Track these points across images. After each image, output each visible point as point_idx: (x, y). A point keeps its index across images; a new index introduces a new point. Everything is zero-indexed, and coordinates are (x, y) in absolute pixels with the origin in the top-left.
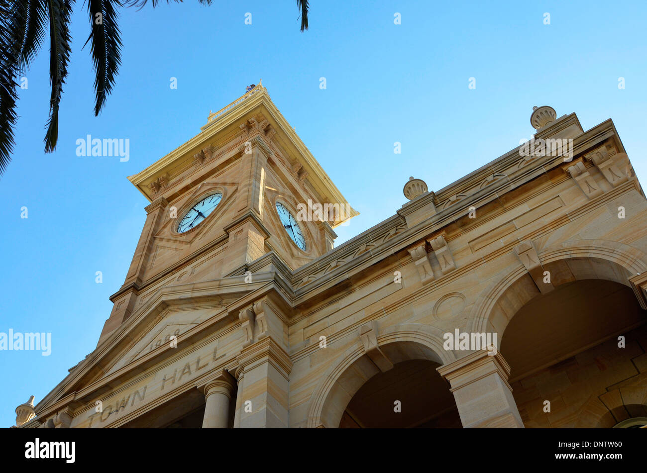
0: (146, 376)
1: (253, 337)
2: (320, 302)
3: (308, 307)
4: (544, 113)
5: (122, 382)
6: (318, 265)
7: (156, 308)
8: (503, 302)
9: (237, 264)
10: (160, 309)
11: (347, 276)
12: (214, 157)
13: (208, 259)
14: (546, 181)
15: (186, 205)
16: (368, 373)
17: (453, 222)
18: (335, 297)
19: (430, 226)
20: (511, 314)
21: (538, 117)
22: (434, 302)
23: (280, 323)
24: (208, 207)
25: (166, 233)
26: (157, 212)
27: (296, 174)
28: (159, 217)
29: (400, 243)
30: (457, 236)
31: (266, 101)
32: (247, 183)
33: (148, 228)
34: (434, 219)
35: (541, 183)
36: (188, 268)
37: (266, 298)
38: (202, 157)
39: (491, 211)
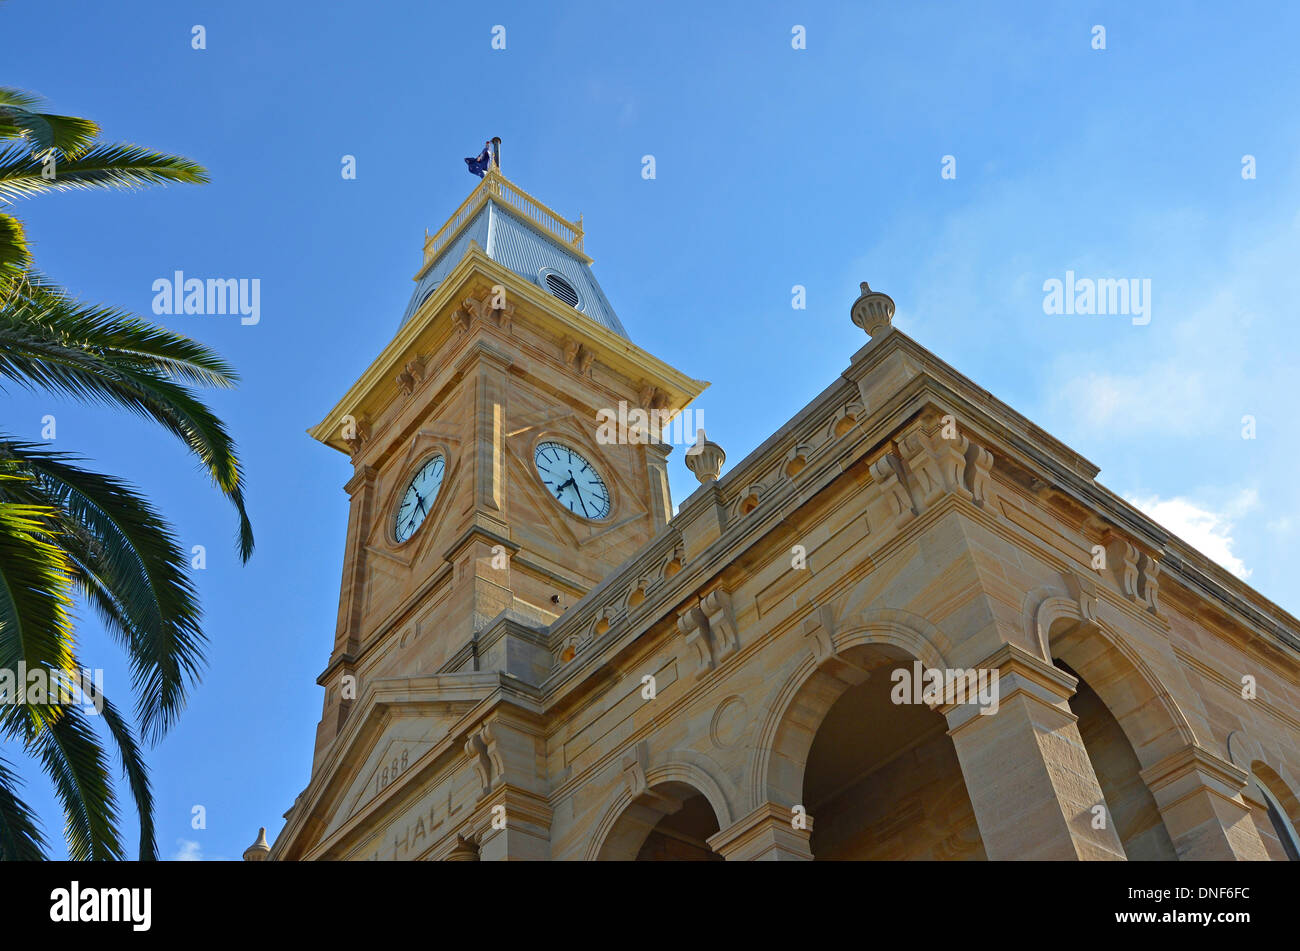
0: (375, 835)
1: (489, 780)
2: (577, 700)
3: (564, 708)
5: (347, 846)
6: (579, 617)
7: (371, 714)
8: (795, 714)
9: (456, 641)
10: (377, 715)
11: (604, 659)
12: (426, 377)
13: (436, 605)
14: (849, 482)
15: (399, 482)
17: (730, 564)
18: (597, 690)
19: (699, 573)
20: (814, 723)
22: (712, 710)
23: (530, 741)
24: (429, 485)
25: (379, 539)
26: (361, 496)
27: (571, 367)
28: (367, 505)
29: (664, 601)
30: (742, 582)
32: (471, 450)
33: (352, 534)
34: (704, 560)
35: (842, 488)
36: (410, 624)
37: (495, 714)
38: (409, 380)
39: (779, 539)
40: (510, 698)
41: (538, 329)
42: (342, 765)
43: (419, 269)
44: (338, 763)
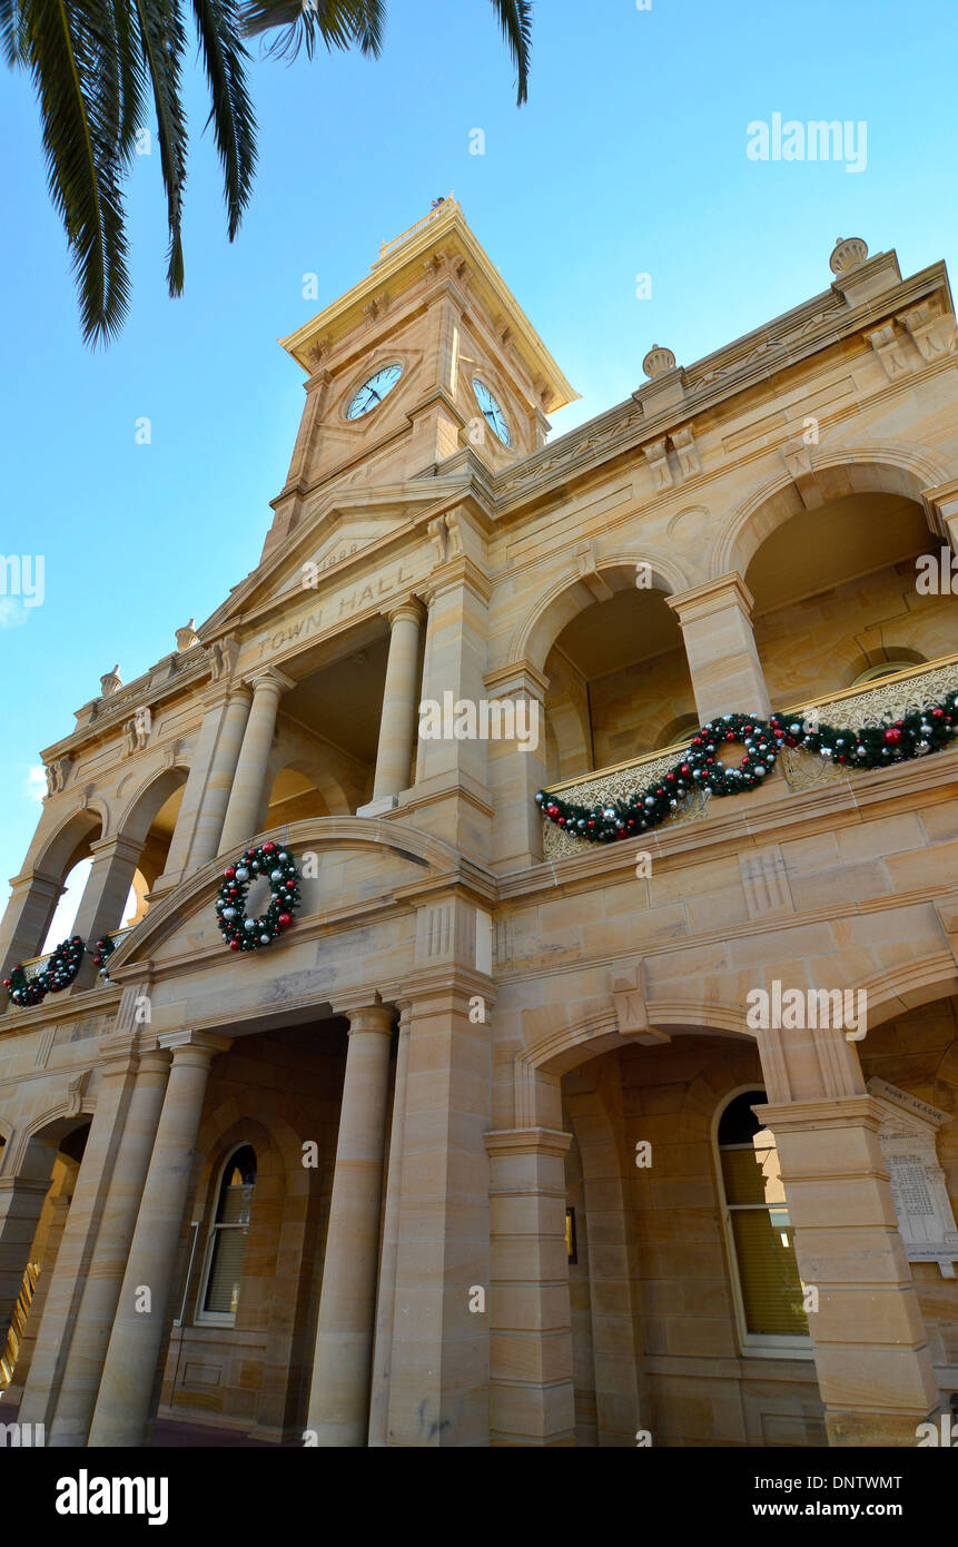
0: (321, 600)
1: (446, 555)
2: (527, 514)
3: (511, 519)
4: (851, 248)
5: (293, 606)
6: (526, 466)
7: (327, 517)
8: (756, 520)
9: (424, 462)
10: (331, 519)
11: (563, 481)
12: (390, 310)
13: (387, 456)
14: (838, 353)
15: (356, 381)
16: (583, 602)
17: (705, 411)
18: (546, 508)
19: (673, 416)
20: (764, 534)
21: (841, 255)
22: (667, 520)
23: (479, 541)
24: (384, 385)
25: (333, 419)
26: (319, 390)
27: (499, 337)
28: (323, 398)
29: (633, 438)
30: (707, 430)
31: (460, 224)
32: (435, 350)
33: (309, 413)
34: (680, 405)
35: (830, 357)
36: (363, 467)
37: (460, 507)
38: (374, 312)
39: (753, 397)
40: (474, 496)
41: (482, 300)
42: (294, 551)
43: (376, 261)
44: (290, 551)
